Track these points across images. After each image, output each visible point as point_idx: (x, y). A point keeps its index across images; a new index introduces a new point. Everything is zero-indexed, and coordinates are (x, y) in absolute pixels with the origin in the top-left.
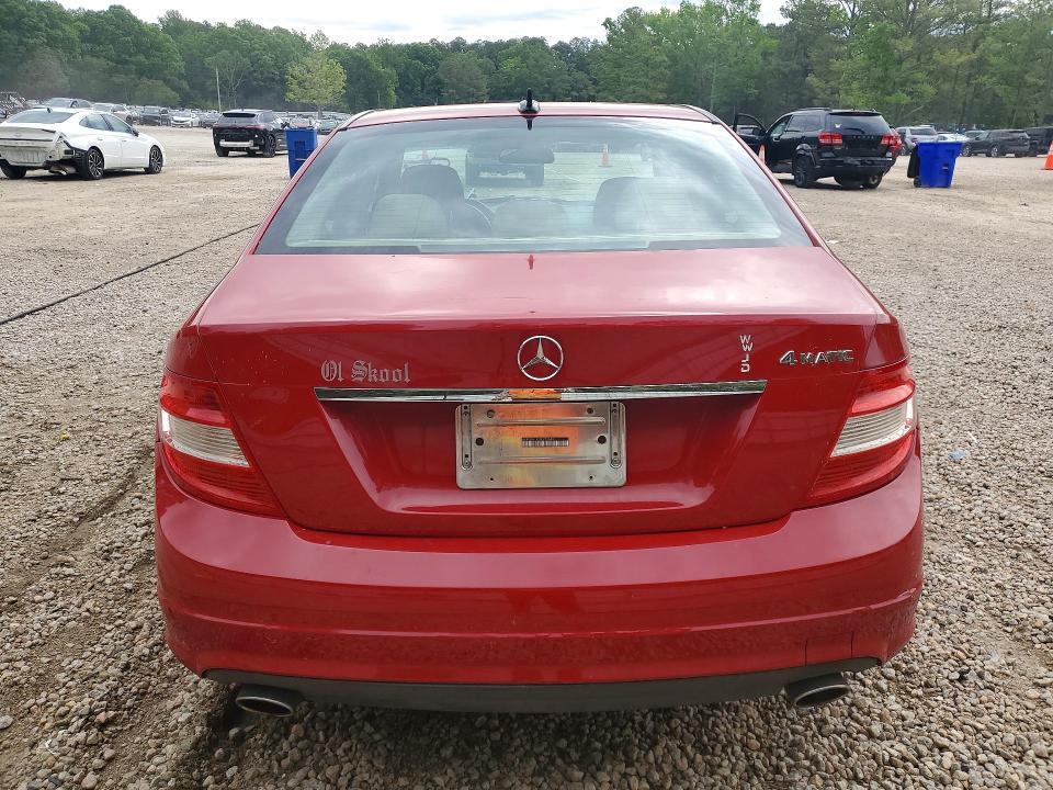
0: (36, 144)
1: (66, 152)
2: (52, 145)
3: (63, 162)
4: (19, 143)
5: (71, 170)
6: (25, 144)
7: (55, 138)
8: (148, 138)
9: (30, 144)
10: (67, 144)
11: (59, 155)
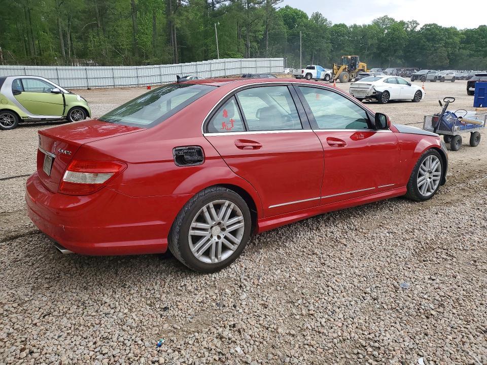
0: (364, 89)
1: (374, 93)
2: (369, 90)
3: (372, 97)
4: (358, 89)
5: (374, 100)
6: (360, 89)
7: (371, 87)
8: (417, 86)
9: (362, 89)
10: (374, 89)
11: (371, 94)
